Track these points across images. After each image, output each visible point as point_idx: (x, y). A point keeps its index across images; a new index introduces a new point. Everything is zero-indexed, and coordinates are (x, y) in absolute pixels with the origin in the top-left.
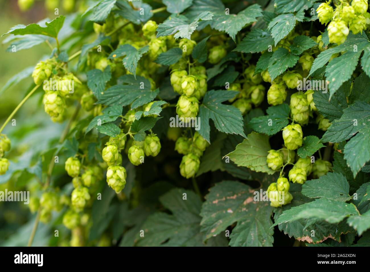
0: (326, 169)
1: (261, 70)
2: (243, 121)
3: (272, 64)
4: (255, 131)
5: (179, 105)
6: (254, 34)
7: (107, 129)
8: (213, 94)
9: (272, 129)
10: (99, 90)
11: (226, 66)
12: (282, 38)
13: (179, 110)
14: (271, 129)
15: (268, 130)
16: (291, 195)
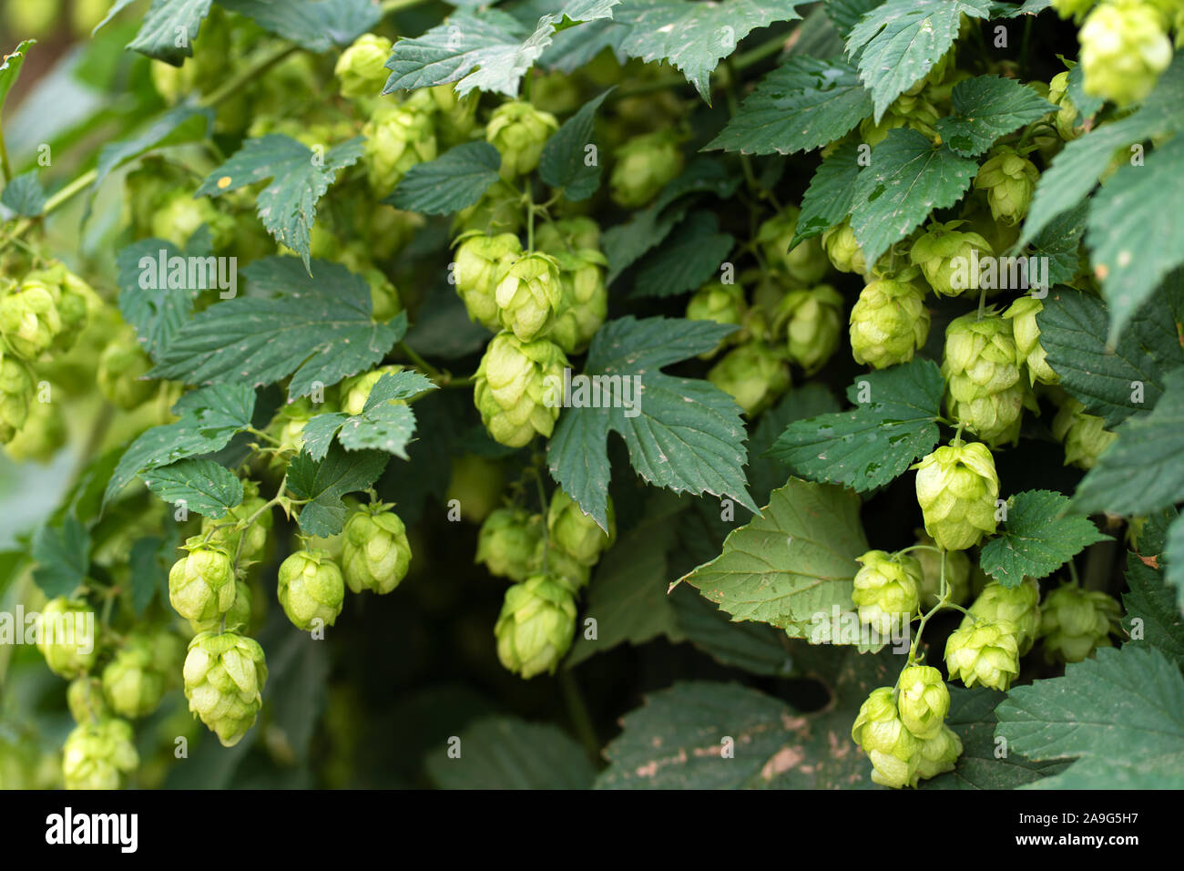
0: (1099, 622)
1: (823, 222)
2: (743, 443)
3: (866, 197)
4: (804, 477)
5: (484, 376)
6: (789, 78)
7: (188, 483)
8: (627, 333)
9: (872, 464)
10: (167, 328)
11: (680, 216)
12: (903, 87)
13: (485, 394)
14: (868, 464)
15: (856, 471)
16: (955, 736)
